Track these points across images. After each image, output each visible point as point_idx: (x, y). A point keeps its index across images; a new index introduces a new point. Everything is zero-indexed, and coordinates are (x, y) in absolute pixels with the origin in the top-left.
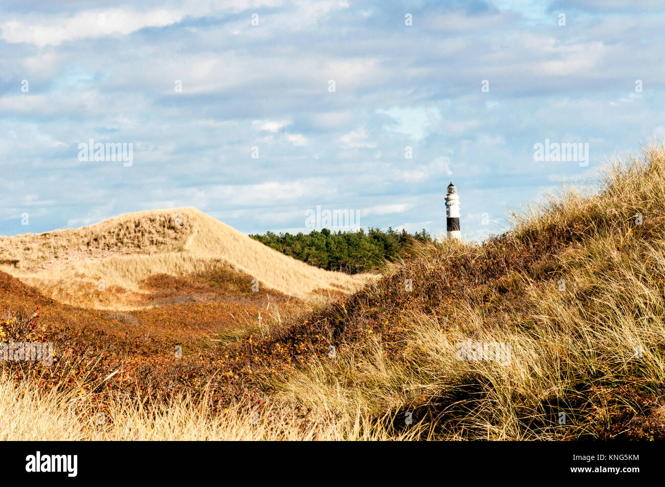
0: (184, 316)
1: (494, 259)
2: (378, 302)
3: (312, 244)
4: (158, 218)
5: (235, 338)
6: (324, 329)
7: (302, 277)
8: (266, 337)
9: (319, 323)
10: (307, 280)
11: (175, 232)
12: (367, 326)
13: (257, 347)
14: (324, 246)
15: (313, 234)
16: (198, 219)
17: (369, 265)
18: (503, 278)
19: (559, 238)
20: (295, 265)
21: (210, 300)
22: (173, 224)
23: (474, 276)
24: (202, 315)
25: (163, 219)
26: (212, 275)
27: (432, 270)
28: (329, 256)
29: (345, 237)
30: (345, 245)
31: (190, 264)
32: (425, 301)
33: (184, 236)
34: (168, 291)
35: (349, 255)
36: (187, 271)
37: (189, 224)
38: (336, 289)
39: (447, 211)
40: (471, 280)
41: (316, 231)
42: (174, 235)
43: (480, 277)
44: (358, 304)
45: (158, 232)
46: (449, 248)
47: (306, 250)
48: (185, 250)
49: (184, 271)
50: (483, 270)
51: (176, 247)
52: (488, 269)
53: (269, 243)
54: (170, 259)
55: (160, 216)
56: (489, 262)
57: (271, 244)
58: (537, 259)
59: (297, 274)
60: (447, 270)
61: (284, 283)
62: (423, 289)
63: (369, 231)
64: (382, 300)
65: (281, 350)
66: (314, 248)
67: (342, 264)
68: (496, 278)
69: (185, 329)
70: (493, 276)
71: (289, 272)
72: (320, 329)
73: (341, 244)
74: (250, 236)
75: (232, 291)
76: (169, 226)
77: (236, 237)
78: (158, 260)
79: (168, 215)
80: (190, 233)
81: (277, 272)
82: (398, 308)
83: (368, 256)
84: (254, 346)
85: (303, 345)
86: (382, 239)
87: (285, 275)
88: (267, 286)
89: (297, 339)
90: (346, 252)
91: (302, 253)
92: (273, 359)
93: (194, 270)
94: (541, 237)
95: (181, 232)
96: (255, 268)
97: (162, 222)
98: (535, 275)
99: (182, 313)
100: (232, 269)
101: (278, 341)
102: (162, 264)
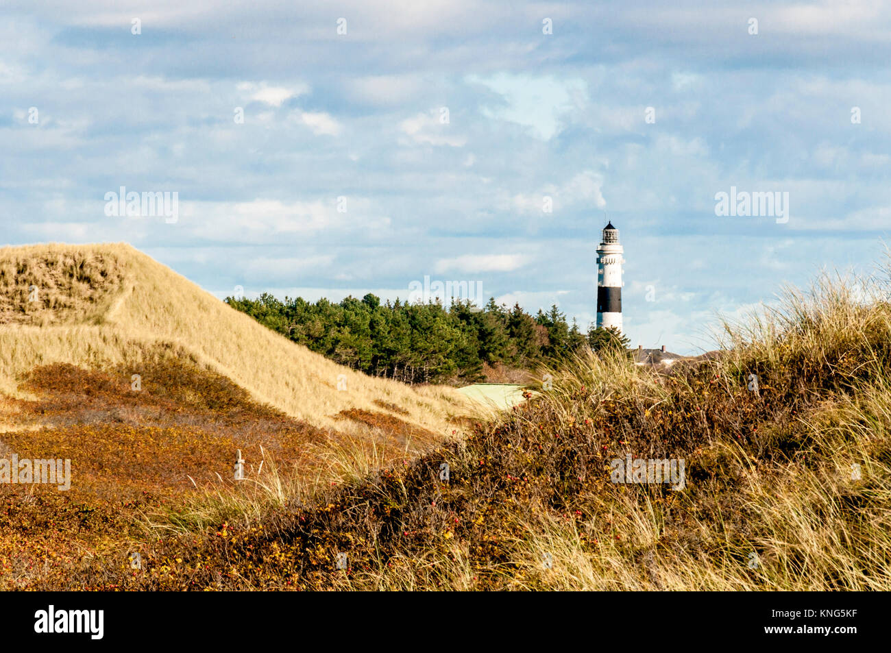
0: (100, 450)
1: (686, 411)
2: (466, 478)
3: (346, 322)
4: (61, 259)
5: (196, 524)
6: (362, 523)
7: (322, 385)
8: (255, 529)
9: (354, 511)
10: (331, 390)
11: (92, 287)
12: (444, 523)
13: (237, 547)
14: (366, 326)
15: (348, 304)
16: (136, 265)
17: (449, 369)
18: (700, 451)
19: (809, 380)
20: (310, 362)
21: (150, 419)
22: (87, 272)
23: (648, 442)
24: (132, 448)
25: (70, 262)
26: (156, 372)
27: (571, 425)
28: (375, 346)
29: (407, 313)
30: (405, 327)
31: (115, 349)
32: (554, 483)
33: (107, 296)
34: (72, 398)
35: (412, 345)
36: (109, 361)
37: (117, 273)
38: (384, 411)
39: (599, 275)
40: (643, 448)
41: (352, 298)
42: (89, 293)
43: (659, 443)
44: (429, 478)
45: (60, 285)
46: (604, 383)
47: (333, 333)
48: (107, 322)
49: (103, 361)
50: (664, 430)
51: (92, 316)
52: (674, 430)
53: (265, 315)
54: (79, 337)
55: (66, 256)
56: (678, 416)
57: (267, 318)
58: (766, 418)
59: (313, 380)
60: (597, 426)
61: (287, 393)
62: (551, 460)
63: (453, 303)
64: (474, 475)
65: (280, 556)
66: (347, 330)
67: (399, 363)
68: (687, 449)
69: (99, 474)
70: (682, 444)
71: (298, 375)
72: (357, 523)
73: (399, 326)
74: (230, 301)
75: (190, 405)
76: (81, 277)
77: (205, 303)
78: (56, 338)
79: (80, 255)
80: (118, 292)
81: (277, 373)
82: (503, 493)
83: (448, 351)
84: (231, 543)
85: (322, 550)
86: (475, 319)
87: (290, 379)
88: (256, 399)
89: (313, 539)
90: (407, 341)
91: (325, 338)
92: (264, 573)
93: (123, 361)
94: (776, 376)
95: (102, 287)
96: (235, 364)
97: (69, 268)
98: (761, 449)
99: (96, 442)
100: (193, 364)
101: (274, 537)
102: (64, 345)
